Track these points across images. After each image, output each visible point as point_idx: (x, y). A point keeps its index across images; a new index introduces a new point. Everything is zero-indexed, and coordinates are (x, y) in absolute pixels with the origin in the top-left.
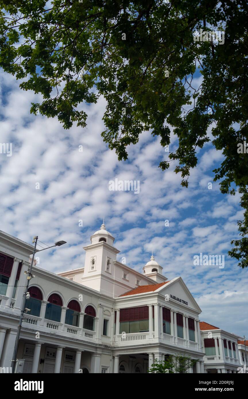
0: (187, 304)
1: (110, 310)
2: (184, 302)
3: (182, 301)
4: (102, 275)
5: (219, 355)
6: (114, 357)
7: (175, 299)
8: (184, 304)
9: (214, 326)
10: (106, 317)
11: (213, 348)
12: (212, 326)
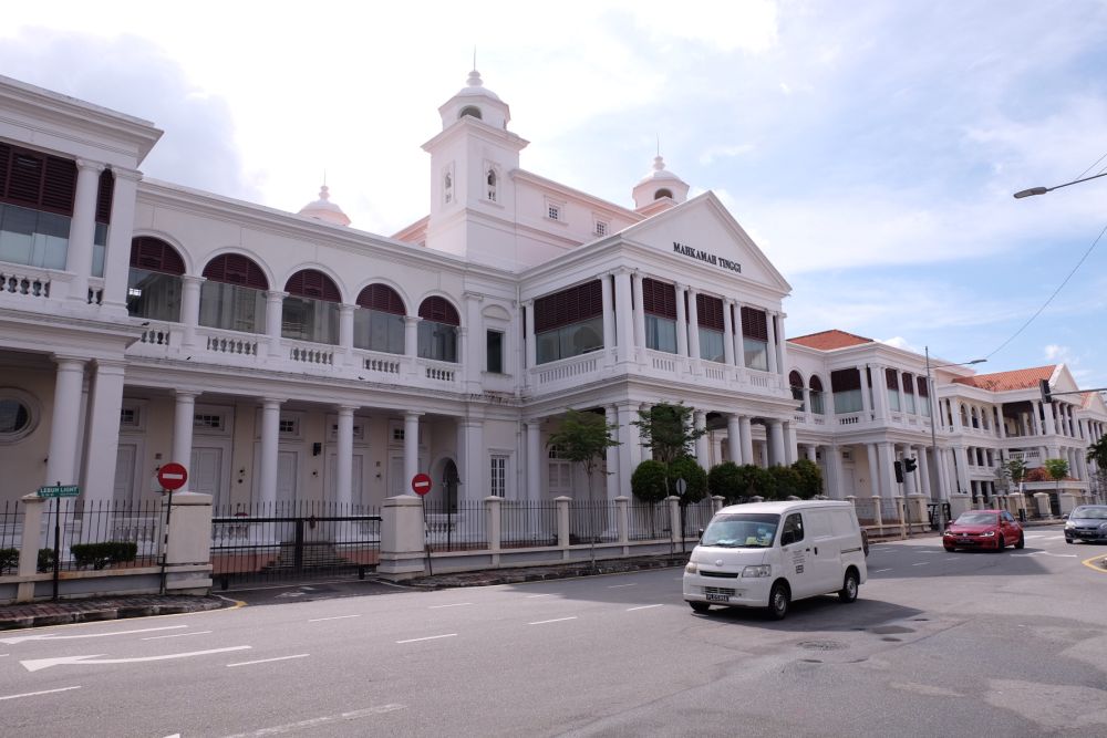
0: (739, 270)
1: (507, 305)
2: (727, 264)
3: (718, 261)
4: (469, 211)
5: (873, 408)
6: (526, 427)
7: (693, 256)
8: (728, 270)
9: (859, 338)
10: (496, 326)
11: (856, 392)
12: (855, 337)
